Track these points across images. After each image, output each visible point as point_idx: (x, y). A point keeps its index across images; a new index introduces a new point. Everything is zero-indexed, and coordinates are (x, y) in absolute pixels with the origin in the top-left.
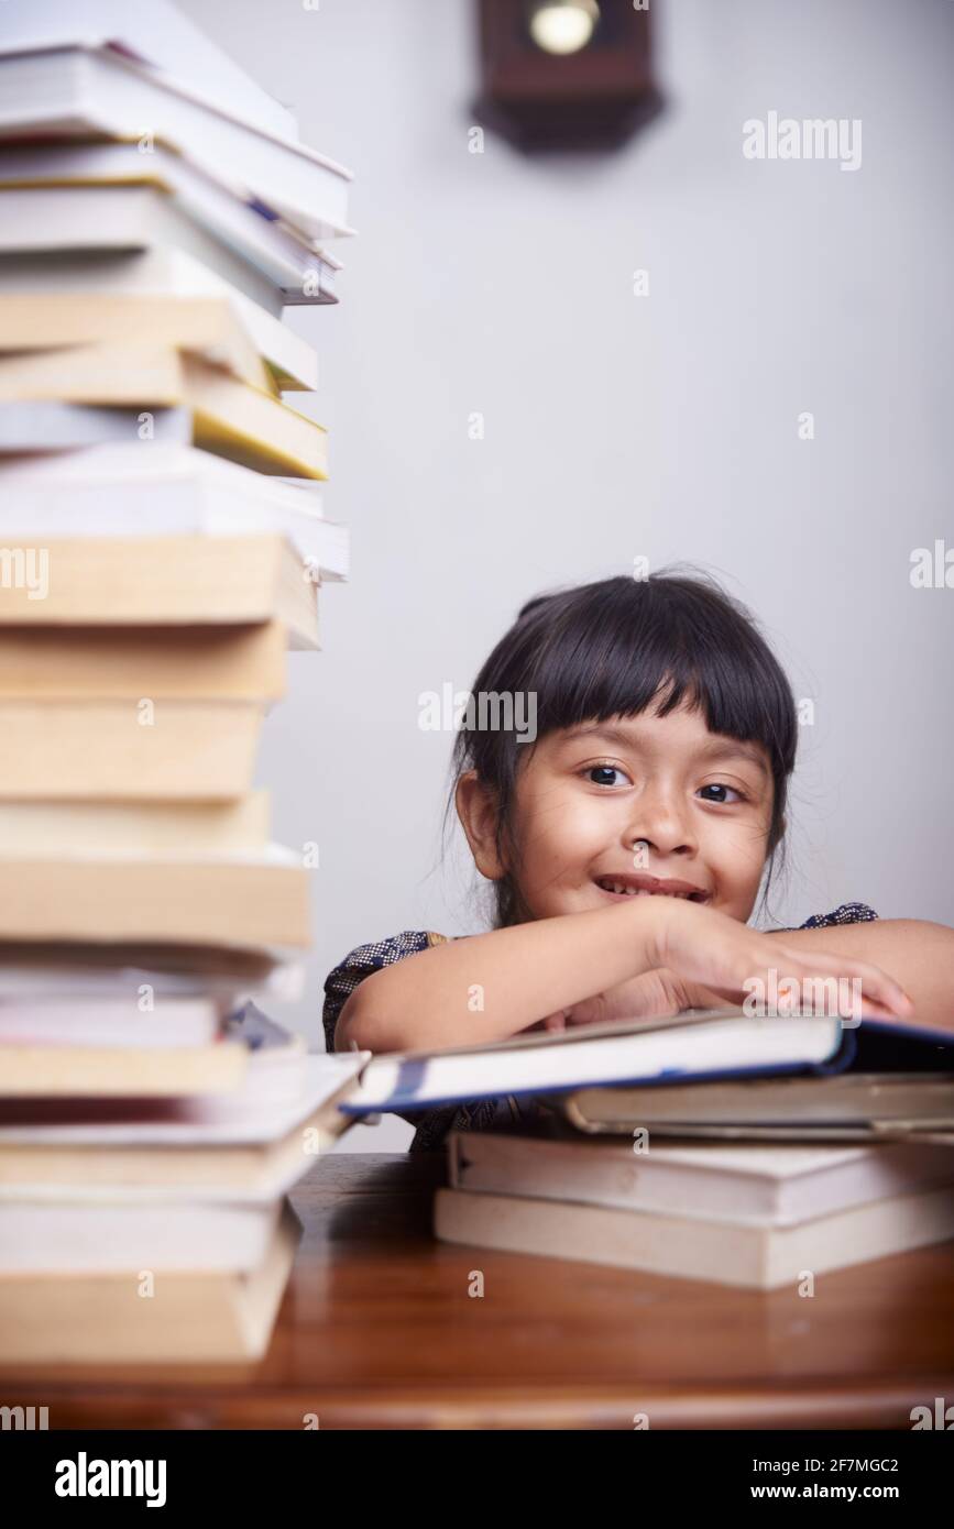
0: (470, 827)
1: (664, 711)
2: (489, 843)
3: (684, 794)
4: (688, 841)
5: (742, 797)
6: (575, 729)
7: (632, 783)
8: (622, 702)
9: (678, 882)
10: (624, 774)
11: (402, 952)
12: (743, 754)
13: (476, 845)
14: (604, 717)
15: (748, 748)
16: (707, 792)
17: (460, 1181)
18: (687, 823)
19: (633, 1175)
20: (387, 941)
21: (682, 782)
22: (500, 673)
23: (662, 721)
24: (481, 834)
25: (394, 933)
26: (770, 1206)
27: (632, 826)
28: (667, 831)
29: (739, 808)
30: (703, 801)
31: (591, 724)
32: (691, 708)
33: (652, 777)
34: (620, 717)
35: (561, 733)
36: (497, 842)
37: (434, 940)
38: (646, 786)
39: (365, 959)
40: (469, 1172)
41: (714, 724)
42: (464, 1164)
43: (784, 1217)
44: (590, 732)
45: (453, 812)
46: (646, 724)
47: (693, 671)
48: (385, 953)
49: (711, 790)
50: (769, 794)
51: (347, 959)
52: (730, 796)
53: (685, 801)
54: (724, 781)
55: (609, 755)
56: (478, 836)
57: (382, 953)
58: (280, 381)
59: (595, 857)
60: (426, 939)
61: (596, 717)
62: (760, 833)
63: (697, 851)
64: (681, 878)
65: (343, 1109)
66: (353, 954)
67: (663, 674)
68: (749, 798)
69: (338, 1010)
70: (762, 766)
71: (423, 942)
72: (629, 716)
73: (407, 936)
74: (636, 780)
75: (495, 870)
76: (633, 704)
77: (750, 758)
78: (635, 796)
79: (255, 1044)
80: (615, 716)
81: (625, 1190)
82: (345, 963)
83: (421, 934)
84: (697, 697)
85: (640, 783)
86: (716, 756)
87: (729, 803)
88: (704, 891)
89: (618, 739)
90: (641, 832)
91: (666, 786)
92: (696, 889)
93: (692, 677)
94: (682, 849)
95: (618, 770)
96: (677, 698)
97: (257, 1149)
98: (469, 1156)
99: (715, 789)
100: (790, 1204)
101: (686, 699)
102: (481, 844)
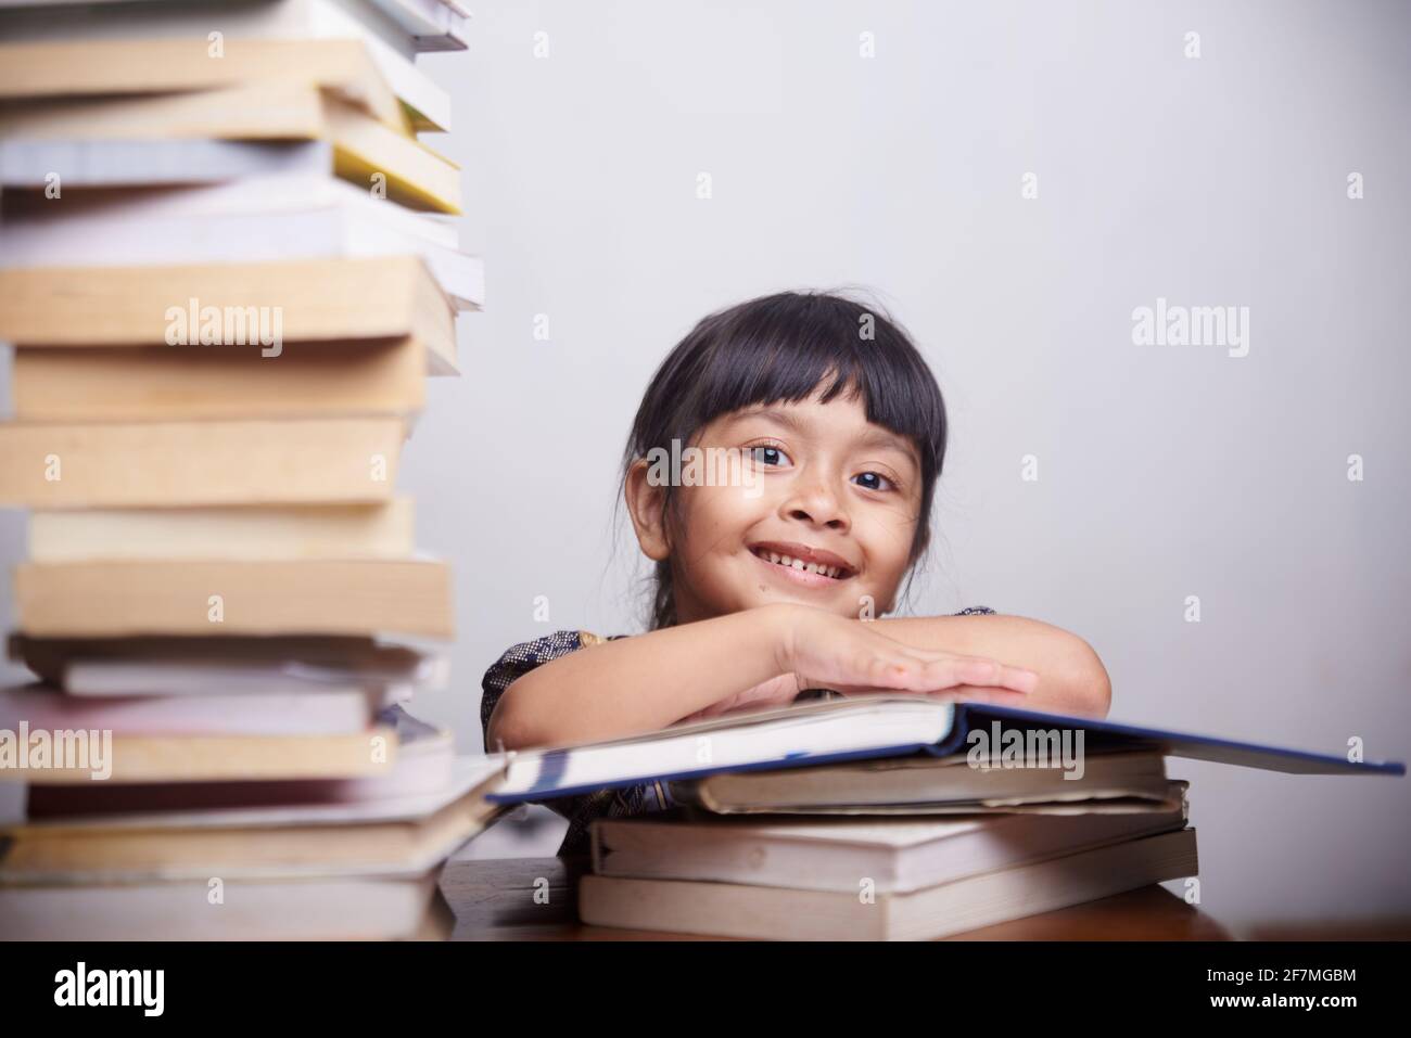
0: (636, 513)
1: (826, 399)
2: (655, 527)
3: (840, 477)
4: (841, 516)
5: (893, 487)
6: (742, 411)
7: (793, 464)
8: (788, 388)
9: (829, 552)
10: (785, 454)
11: (556, 649)
12: (896, 446)
13: (642, 529)
14: (771, 402)
15: (902, 441)
16: (861, 479)
17: (602, 867)
18: (841, 502)
19: (762, 853)
20: (541, 639)
21: (839, 466)
22: (674, 370)
23: (825, 407)
24: (647, 519)
25: (548, 632)
26: (888, 875)
27: (791, 500)
28: (822, 507)
29: (890, 496)
30: (857, 487)
31: (758, 407)
32: (852, 397)
33: (811, 460)
34: (786, 401)
35: (729, 415)
36: (663, 525)
37: (585, 640)
38: (805, 468)
39: (520, 656)
40: (609, 858)
41: (872, 416)
42: (605, 851)
43: (902, 885)
44: (757, 414)
45: (623, 503)
46: (809, 409)
47: (857, 366)
48: (539, 650)
49: (865, 479)
50: (918, 490)
51: (504, 656)
52: (883, 485)
53: (841, 484)
54: (878, 469)
55: (773, 434)
56: (644, 521)
57: (537, 650)
58: (416, 122)
59: (752, 525)
60: (578, 637)
61: (764, 400)
62: (906, 520)
63: (850, 528)
64: (832, 550)
65: (490, 798)
66: (509, 651)
67: (828, 365)
68: (898, 486)
69: (493, 706)
70: (913, 460)
71: (575, 642)
72: (794, 400)
73: (561, 635)
74: (796, 462)
75: (660, 550)
76: (798, 392)
77: (903, 451)
78: (796, 475)
79: (406, 738)
80: (782, 401)
81: (756, 866)
82: (501, 660)
83: (574, 633)
84: (858, 388)
85: (800, 465)
86: (871, 445)
87: (882, 491)
88: (853, 567)
89: (781, 420)
90: (798, 506)
91: (824, 466)
92: (846, 563)
93: (855, 372)
94: (834, 524)
95: (781, 450)
96: (839, 387)
97: (409, 825)
98: (610, 842)
99: (869, 477)
100: (909, 871)
101: (847, 389)
102: (647, 528)
